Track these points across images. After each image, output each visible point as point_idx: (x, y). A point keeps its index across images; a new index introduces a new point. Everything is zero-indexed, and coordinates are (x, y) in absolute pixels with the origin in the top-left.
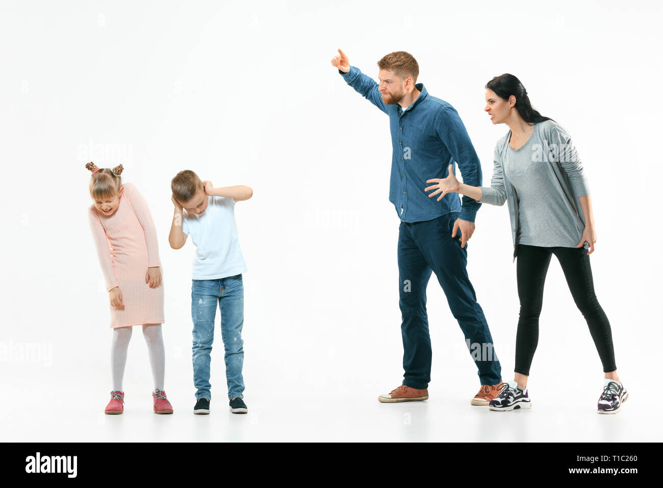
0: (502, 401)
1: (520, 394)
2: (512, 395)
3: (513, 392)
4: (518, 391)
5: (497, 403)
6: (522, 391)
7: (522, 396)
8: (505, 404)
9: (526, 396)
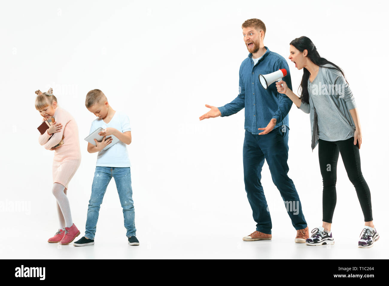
0: (314, 240)
1: (326, 235)
2: (320, 235)
3: (321, 234)
4: (324, 233)
5: (311, 240)
6: (327, 234)
7: (328, 236)
8: (316, 241)
9: (331, 236)
